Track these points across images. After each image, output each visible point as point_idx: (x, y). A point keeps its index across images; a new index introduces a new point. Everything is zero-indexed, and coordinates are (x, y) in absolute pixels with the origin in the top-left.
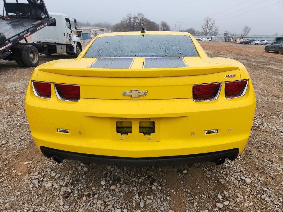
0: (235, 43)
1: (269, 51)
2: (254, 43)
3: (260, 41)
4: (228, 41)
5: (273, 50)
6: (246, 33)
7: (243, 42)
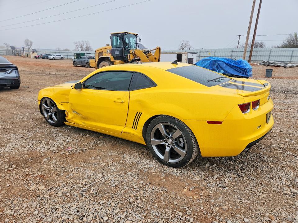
0: (28, 57)
1: (78, 66)
2: (51, 57)
3: (57, 56)
4: (18, 55)
5: (81, 64)
6: (29, 46)
7: (39, 57)
